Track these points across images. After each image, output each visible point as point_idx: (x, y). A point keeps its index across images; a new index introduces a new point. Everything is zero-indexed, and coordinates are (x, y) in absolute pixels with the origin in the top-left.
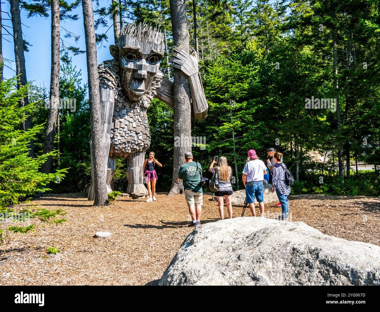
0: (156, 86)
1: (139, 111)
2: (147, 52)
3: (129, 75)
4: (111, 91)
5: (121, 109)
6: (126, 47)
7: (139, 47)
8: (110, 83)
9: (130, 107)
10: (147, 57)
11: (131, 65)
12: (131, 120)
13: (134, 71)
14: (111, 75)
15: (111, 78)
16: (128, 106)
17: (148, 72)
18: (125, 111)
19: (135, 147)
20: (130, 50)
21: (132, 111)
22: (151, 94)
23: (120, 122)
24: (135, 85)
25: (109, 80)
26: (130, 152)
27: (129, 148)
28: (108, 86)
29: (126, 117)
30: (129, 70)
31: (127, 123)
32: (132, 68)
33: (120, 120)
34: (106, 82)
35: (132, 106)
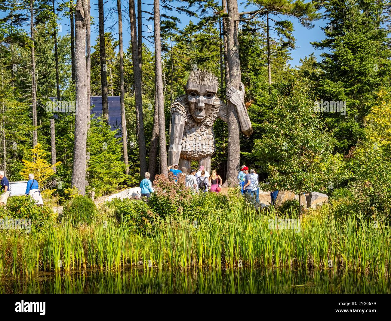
0: (216, 111)
1: (204, 128)
2: (203, 91)
3: (193, 106)
4: (182, 117)
5: (191, 128)
6: (189, 89)
7: (197, 89)
8: (180, 112)
9: (198, 126)
10: (203, 94)
11: (193, 100)
12: (198, 135)
13: (196, 104)
14: (181, 107)
15: (181, 109)
16: (196, 126)
17: (205, 104)
18: (194, 128)
19: (201, 153)
20: (191, 91)
21: (199, 129)
22: (212, 117)
23: (190, 136)
24: (198, 112)
25: (180, 110)
26: (197, 157)
27: (196, 154)
28: (180, 114)
29: (195, 133)
30: (192, 103)
31: (195, 137)
32: (194, 101)
33: (190, 135)
34: (178, 111)
35: (199, 125)
